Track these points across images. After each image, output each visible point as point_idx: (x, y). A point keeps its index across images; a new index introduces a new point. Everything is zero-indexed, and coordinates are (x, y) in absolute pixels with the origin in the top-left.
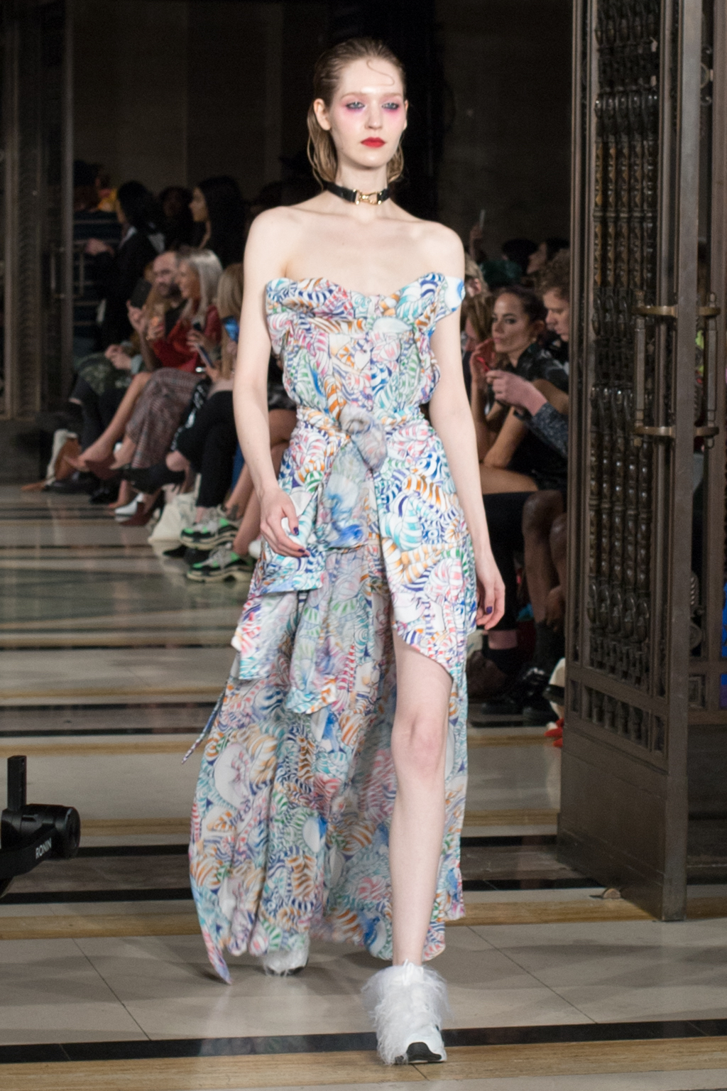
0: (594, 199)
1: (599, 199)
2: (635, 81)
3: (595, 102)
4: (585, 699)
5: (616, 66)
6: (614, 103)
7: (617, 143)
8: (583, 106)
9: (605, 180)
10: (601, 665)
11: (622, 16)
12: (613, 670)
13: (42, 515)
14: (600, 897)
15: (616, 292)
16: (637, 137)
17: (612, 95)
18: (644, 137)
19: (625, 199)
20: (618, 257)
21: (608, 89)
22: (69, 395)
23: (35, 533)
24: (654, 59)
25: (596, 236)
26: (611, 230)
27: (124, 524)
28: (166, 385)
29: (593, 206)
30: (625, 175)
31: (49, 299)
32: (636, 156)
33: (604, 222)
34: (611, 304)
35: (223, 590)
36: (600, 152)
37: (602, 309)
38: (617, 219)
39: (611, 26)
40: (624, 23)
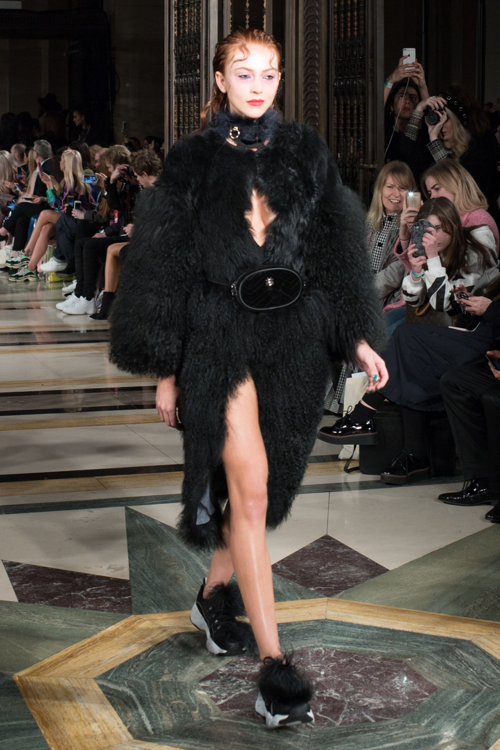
0: (174, 120)
1: (176, 121)
2: (191, 71)
3: (174, 80)
5: (182, 65)
6: (182, 80)
7: (184, 97)
8: (169, 82)
9: (179, 112)
11: (185, 44)
16: (192, 95)
17: (181, 77)
18: (194, 95)
19: (187, 121)
21: (179, 75)
24: (198, 62)
25: (175, 136)
26: (181, 133)
29: (174, 124)
30: (187, 111)
32: (191, 102)
33: (178, 130)
35: (24, 285)
36: (176, 101)
38: (184, 129)
39: (180, 49)
40: (186, 47)
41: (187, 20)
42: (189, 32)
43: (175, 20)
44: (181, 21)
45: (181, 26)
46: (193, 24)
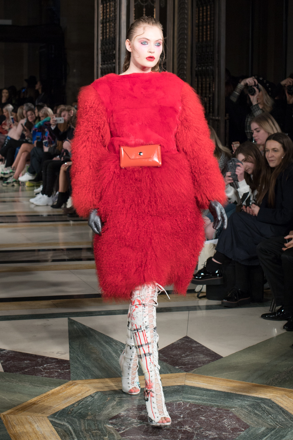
2: (110, 61)
3: (100, 66)
5: (105, 57)
6: (105, 66)
8: (97, 67)
21: (103, 63)
24: (114, 55)
39: (104, 47)
40: (107, 46)
41: (108, 30)
42: (109, 37)
43: (101, 30)
44: (105, 31)
45: (105, 34)
46: (111, 33)
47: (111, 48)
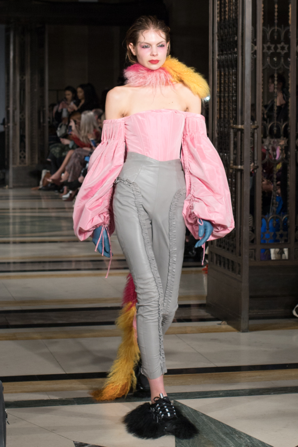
1: (218, 90)
2: (230, 50)
4: (215, 258)
5: (223, 45)
6: (223, 57)
7: (224, 71)
8: (213, 59)
9: (220, 83)
10: (220, 246)
11: (225, 28)
12: (224, 248)
13: (38, 198)
14: (220, 324)
15: (224, 121)
16: (231, 69)
17: (222, 55)
18: (233, 69)
19: (227, 89)
20: (225, 109)
21: (221, 53)
22: (47, 158)
23: (36, 204)
24: (236, 42)
25: (217, 102)
26: (222, 100)
27: (65, 201)
28: (79, 154)
29: (216, 92)
30: (227, 81)
31: (40, 126)
32: (230, 75)
33: (220, 97)
34: (222, 125)
36: (219, 74)
37: (220, 126)
38: (224, 97)
39: (222, 32)
40: (226, 30)
41: (227, 9)
42: (228, 18)
43: (218, 8)
44: (223, 10)
45: (223, 14)
46: (232, 12)
47: (231, 32)
